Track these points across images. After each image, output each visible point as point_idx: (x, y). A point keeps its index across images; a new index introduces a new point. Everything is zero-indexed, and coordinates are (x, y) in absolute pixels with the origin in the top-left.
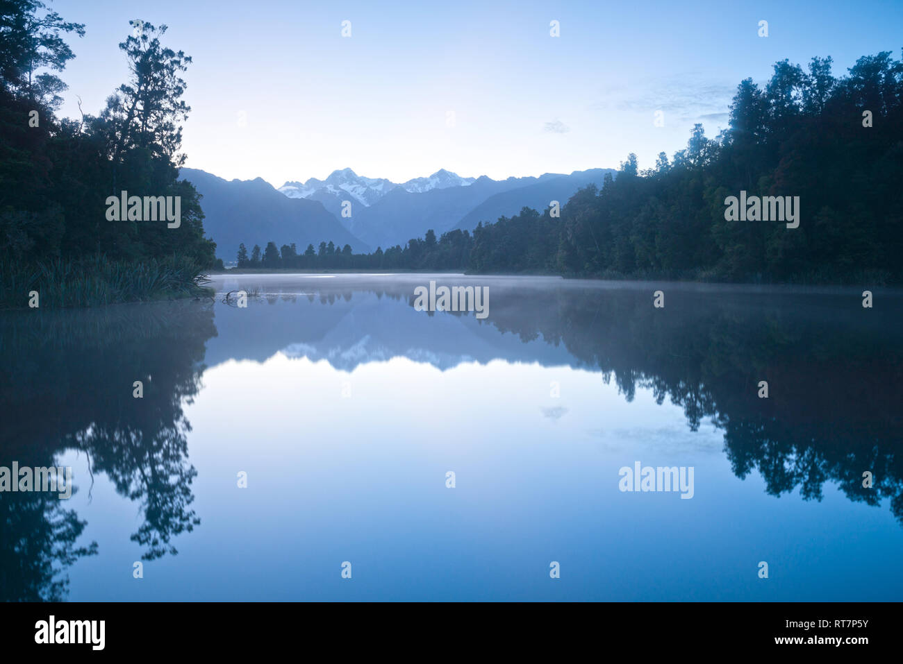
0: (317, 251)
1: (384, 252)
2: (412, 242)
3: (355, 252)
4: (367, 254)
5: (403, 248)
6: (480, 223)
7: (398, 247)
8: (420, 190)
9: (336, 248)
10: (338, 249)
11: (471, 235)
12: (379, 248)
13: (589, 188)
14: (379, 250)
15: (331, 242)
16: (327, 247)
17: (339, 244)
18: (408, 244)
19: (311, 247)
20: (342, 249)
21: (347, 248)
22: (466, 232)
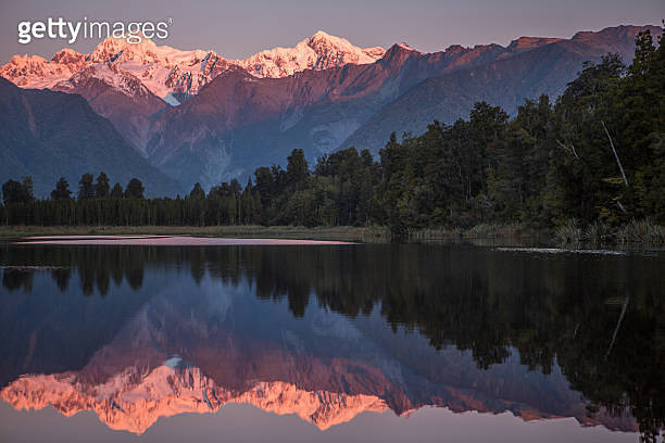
0: (75, 192)
1: (207, 193)
2: (262, 175)
3: (149, 194)
4: (174, 198)
5: (244, 185)
6: (393, 137)
7: (234, 182)
8: (276, 74)
9: (112, 186)
10: (118, 187)
11: (377, 159)
12: (197, 185)
13: (606, 61)
14: (198, 189)
15: (103, 175)
16: (95, 182)
17: (119, 178)
18: (254, 178)
19: (62, 185)
20: (124, 189)
21: (136, 187)
22: (366, 153)
